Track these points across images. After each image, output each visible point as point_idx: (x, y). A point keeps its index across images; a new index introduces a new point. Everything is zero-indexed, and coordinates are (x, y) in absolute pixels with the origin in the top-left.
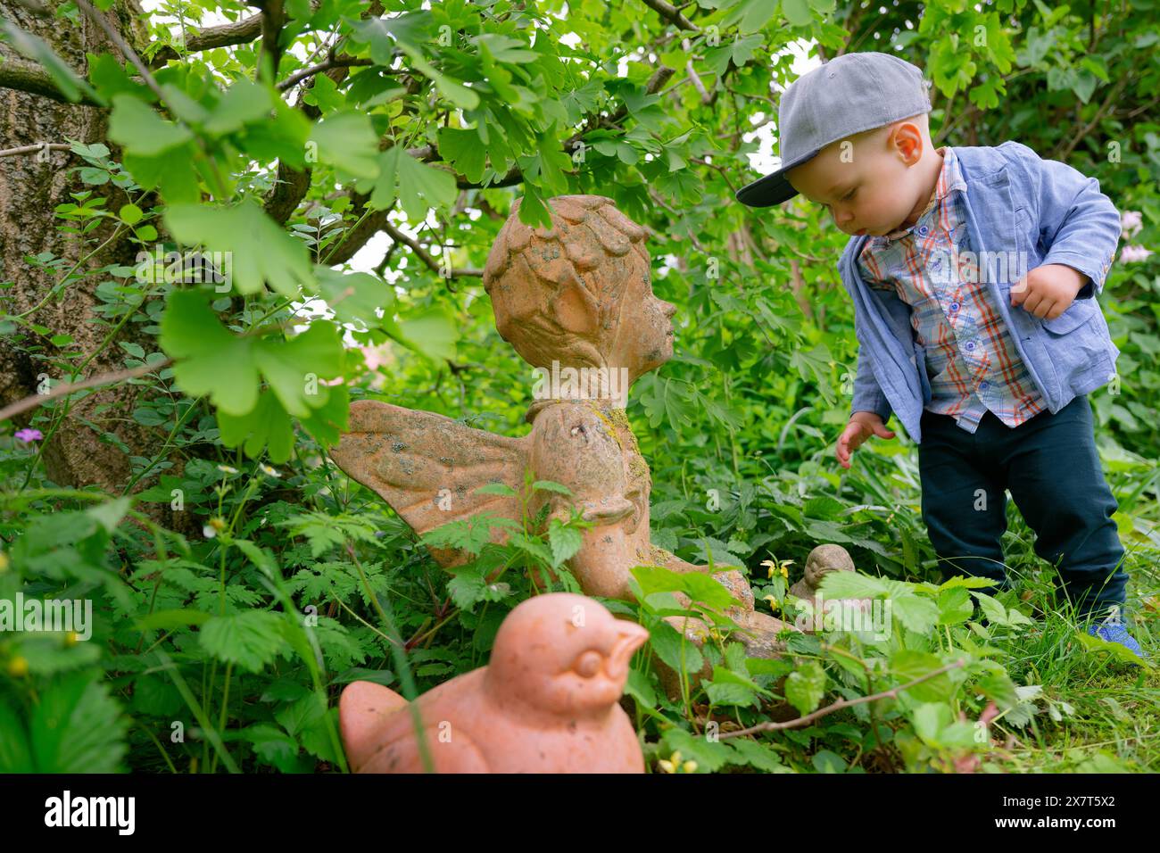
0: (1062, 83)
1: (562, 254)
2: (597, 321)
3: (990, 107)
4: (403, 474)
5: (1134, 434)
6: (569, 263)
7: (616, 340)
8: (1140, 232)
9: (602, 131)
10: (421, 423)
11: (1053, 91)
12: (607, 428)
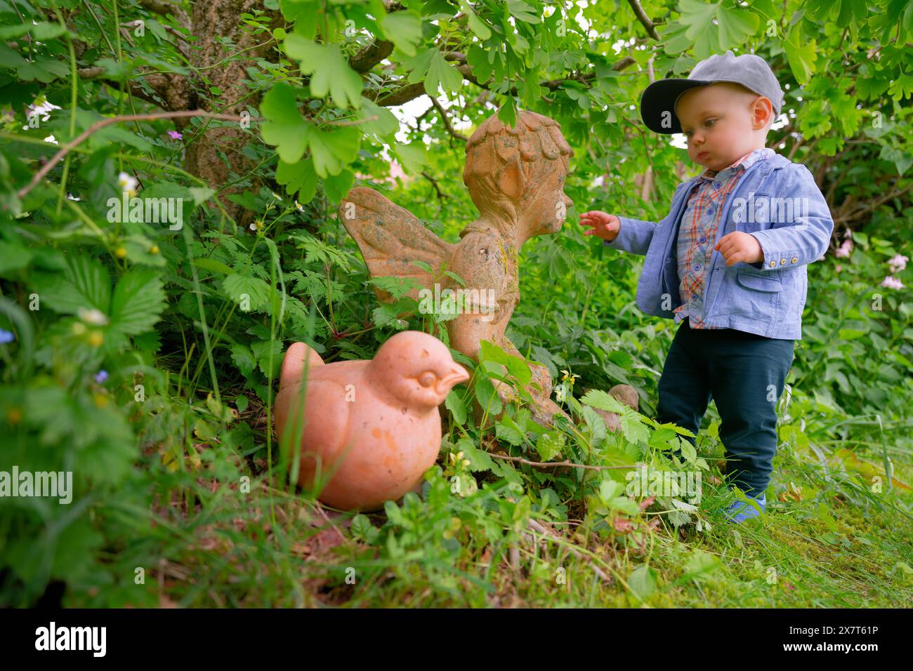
0: (889, 157)
1: (516, 145)
2: (522, 193)
3: (829, 155)
4: (376, 239)
5: (846, 396)
6: (519, 153)
7: (529, 208)
8: (902, 271)
9: (575, 83)
10: (398, 214)
11: (882, 160)
12: (502, 257)
